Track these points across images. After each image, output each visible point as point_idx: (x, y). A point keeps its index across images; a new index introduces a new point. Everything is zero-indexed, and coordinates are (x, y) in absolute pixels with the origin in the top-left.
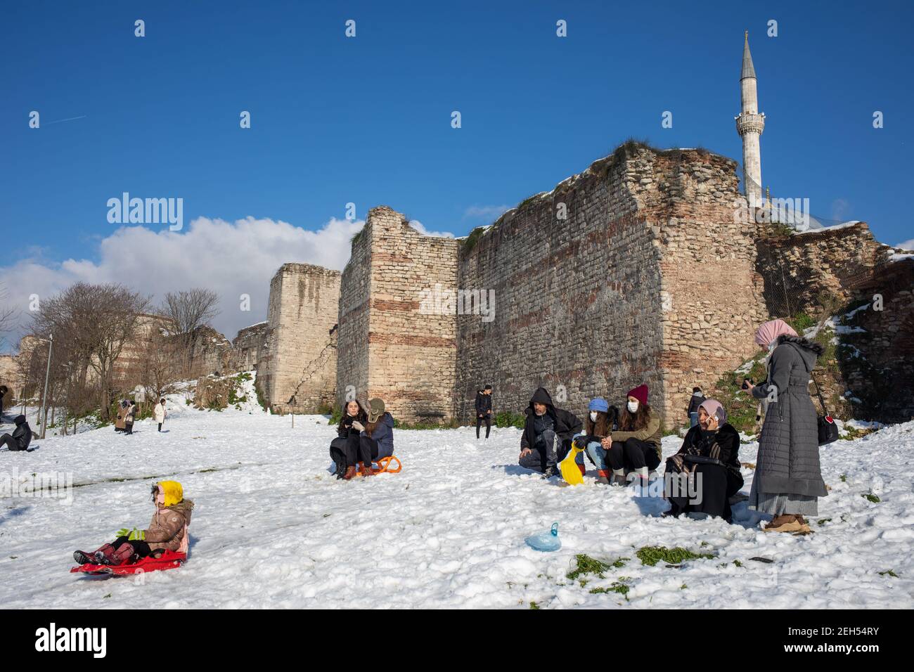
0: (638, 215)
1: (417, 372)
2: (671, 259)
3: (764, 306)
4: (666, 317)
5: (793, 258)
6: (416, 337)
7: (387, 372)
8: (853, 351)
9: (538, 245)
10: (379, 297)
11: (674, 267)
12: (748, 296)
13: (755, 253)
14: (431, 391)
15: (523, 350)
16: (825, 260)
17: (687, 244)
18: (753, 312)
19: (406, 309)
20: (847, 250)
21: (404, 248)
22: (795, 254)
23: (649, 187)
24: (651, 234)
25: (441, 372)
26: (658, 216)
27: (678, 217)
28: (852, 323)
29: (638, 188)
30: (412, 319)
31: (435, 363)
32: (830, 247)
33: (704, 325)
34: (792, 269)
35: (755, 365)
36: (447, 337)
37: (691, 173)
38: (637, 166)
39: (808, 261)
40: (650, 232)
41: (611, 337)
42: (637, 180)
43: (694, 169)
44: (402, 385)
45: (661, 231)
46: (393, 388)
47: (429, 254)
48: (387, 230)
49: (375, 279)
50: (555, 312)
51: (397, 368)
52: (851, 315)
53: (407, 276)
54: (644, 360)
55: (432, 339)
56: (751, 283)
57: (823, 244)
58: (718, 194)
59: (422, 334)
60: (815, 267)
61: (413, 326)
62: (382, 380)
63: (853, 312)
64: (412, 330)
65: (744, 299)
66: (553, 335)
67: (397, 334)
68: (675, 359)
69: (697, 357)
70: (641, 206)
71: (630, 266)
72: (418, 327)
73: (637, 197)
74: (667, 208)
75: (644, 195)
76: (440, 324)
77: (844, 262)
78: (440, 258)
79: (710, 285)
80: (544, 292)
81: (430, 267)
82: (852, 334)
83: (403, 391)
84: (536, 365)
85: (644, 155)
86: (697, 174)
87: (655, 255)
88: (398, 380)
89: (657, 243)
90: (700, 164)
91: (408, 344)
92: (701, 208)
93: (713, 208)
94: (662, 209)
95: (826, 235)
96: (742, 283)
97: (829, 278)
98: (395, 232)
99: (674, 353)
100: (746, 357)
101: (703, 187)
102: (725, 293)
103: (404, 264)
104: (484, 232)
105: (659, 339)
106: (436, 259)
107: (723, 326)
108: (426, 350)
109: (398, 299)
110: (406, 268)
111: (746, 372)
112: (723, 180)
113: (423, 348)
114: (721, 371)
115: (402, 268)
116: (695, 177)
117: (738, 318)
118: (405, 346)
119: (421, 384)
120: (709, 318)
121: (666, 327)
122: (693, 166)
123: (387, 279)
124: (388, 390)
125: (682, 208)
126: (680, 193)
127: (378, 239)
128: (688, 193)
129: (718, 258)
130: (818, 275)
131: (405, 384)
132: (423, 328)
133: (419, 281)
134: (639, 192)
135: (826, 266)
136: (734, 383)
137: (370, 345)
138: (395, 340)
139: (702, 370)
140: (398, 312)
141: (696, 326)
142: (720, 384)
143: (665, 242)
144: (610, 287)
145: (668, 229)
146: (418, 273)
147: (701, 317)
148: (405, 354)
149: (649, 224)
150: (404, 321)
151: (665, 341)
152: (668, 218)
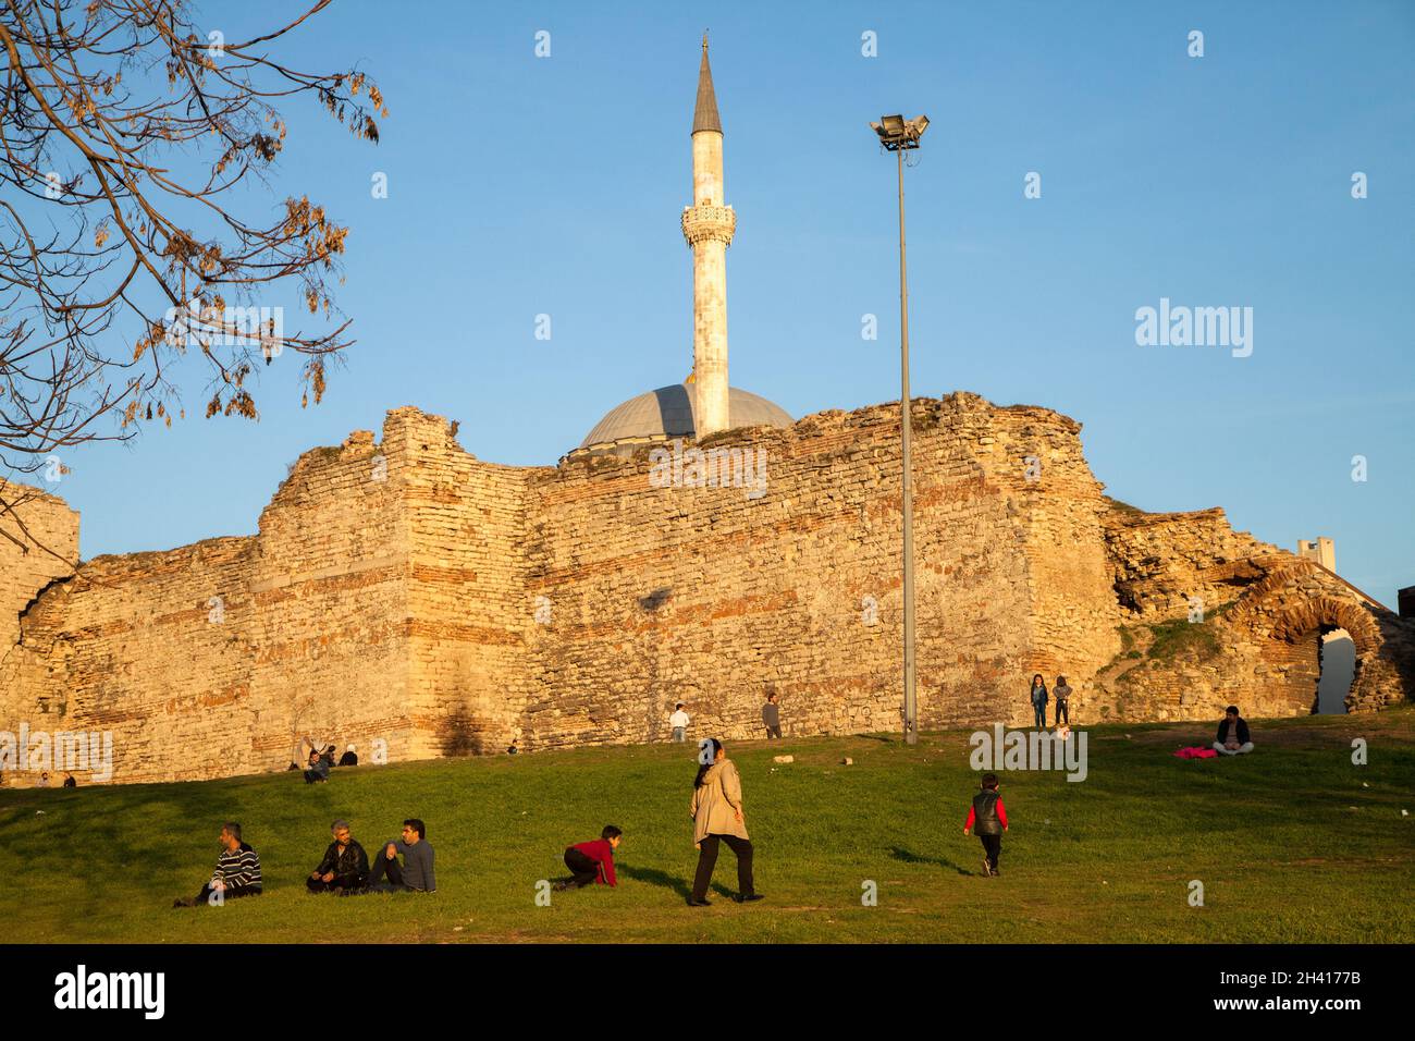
6: (472, 627)
10: (419, 559)
12: (1103, 588)
14: (494, 717)
19: (456, 581)
20: (1199, 538)
21: (450, 480)
25: (506, 686)
30: (465, 597)
31: (497, 672)
36: (512, 628)
41: (934, 634)
44: (454, 707)
46: (442, 711)
47: (485, 491)
48: (425, 447)
49: (413, 530)
51: (448, 680)
53: (457, 526)
55: (493, 632)
58: (1072, 464)
59: (479, 624)
61: (467, 609)
62: (428, 698)
64: (465, 616)
65: (1100, 592)
67: (446, 623)
72: (473, 611)
76: (502, 607)
78: (500, 498)
79: (1070, 574)
81: (487, 512)
88: (449, 697)
91: (460, 638)
93: (1069, 481)
94: (1017, 479)
97: (1177, 571)
98: (437, 452)
100: (1104, 660)
103: (451, 506)
106: (494, 499)
108: (486, 649)
109: (444, 564)
110: (453, 513)
113: (481, 646)
115: (448, 512)
118: (457, 643)
123: (430, 530)
124: (436, 713)
127: (415, 464)
129: (1075, 543)
132: (479, 613)
133: (472, 535)
137: (409, 639)
138: (444, 632)
140: (446, 585)
146: (470, 522)
148: (457, 654)
150: (455, 601)
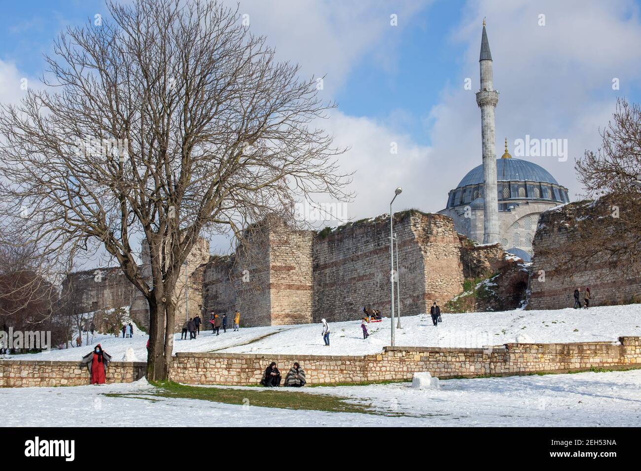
0: (415, 240)
1: (295, 304)
2: (428, 259)
3: (463, 275)
4: (426, 281)
5: (474, 256)
6: (294, 285)
7: (280, 304)
8: (492, 292)
9: (368, 244)
10: (274, 264)
11: (429, 262)
12: (457, 272)
13: (460, 255)
14: (302, 314)
15: (360, 292)
16: (486, 257)
17: (434, 252)
18: (458, 278)
19: (288, 270)
20: (493, 253)
21: (285, 237)
22: (475, 254)
23: (419, 228)
24: (420, 249)
25: (307, 304)
26: (423, 241)
27: (430, 242)
28: (493, 282)
29: (415, 229)
30: (291, 275)
31: (304, 299)
32: (488, 252)
33: (440, 283)
34: (474, 260)
35: (459, 298)
36: (309, 285)
37: (435, 224)
38: (414, 220)
39: (480, 257)
40: (420, 248)
41: (404, 288)
42: (415, 225)
43: (437, 223)
44: (287, 311)
45: (424, 248)
46: (283, 313)
47: (298, 240)
49: (272, 254)
50: (378, 276)
51: (285, 302)
52: (493, 279)
53: (288, 252)
54: (418, 297)
55: (302, 286)
56: (458, 267)
57: (485, 250)
58: (446, 232)
59: (297, 284)
60: (482, 259)
61: (292, 279)
62: (278, 309)
63: (494, 278)
64: (291, 281)
65: (455, 273)
66: (377, 286)
67: (284, 284)
68: (430, 296)
69: (438, 295)
70: (416, 237)
71: (413, 260)
72: (294, 279)
73: (414, 232)
74: (426, 238)
75: (417, 232)
76: (305, 278)
77: (493, 258)
78: (304, 241)
79: (442, 268)
80: (371, 266)
81: (299, 247)
82: (493, 286)
83: (288, 314)
84: (367, 299)
85: (417, 215)
86: (438, 225)
87: (422, 257)
88: (286, 308)
89: (423, 252)
90: (439, 220)
91: (289, 289)
92: (439, 238)
93: (444, 238)
94: (424, 239)
95: (486, 247)
96: (454, 266)
97: (487, 264)
99: (429, 294)
100: (456, 295)
101: (440, 230)
102: (448, 271)
104: (332, 231)
105: (424, 289)
106: (302, 242)
107: (447, 283)
108: (299, 292)
109: (284, 265)
111: (455, 300)
112: (448, 226)
113: (297, 291)
114: (446, 300)
115: (285, 248)
116: (437, 226)
117: (453, 280)
118: (288, 290)
119: (297, 310)
120: (442, 280)
121: (426, 284)
122: (436, 221)
123: (277, 254)
125: (432, 239)
126: (431, 233)
127: (272, 233)
128: (434, 232)
129: (445, 257)
130: (484, 263)
131: (289, 310)
132: (296, 280)
133: (293, 255)
134: (415, 231)
135: (486, 259)
136: (451, 305)
137: (271, 290)
138: (283, 287)
139: (439, 300)
140: (284, 272)
141: (437, 284)
142: (446, 305)
143: (426, 252)
144: (404, 268)
145: (427, 247)
146: (293, 250)
147: (439, 280)
148: (288, 294)
149: (420, 245)
150: (287, 276)
151: (426, 290)
152: (427, 243)
